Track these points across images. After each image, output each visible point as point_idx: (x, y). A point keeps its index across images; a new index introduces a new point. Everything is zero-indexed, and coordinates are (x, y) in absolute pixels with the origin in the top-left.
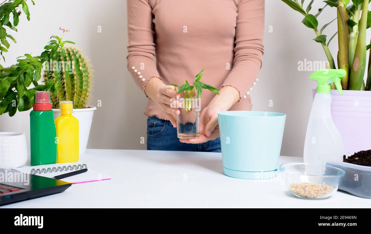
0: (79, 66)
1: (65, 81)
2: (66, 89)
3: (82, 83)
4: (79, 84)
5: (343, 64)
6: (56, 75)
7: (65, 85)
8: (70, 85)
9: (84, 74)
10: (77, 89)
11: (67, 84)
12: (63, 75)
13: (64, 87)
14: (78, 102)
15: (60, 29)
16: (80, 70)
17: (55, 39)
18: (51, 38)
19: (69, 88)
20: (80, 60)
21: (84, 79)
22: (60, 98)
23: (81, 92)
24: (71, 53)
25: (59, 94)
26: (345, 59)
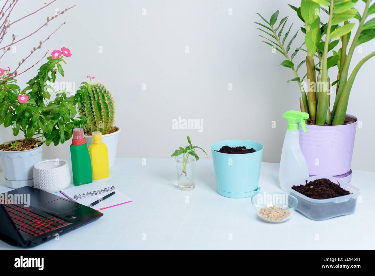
0: (105, 100)
1: (95, 113)
2: (96, 119)
3: (108, 113)
4: (106, 114)
5: (311, 102)
6: (87, 109)
7: (95, 116)
8: (99, 116)
9: (109, 106)
10: (104, 119)
11: (96, 116)
12: (93, 109)
13: (94, 118)
14: (106, 128)
15: (87, 76)
16: (106, 103)
17: (84, 85)
18: (81, 84)
19: (98, 118)
20: (105, 95)
21: (109, 110)
22: (91, 126)
23: (108, 120)
24: (98, 90)
25: (91, 123)
26: (312, 98)
